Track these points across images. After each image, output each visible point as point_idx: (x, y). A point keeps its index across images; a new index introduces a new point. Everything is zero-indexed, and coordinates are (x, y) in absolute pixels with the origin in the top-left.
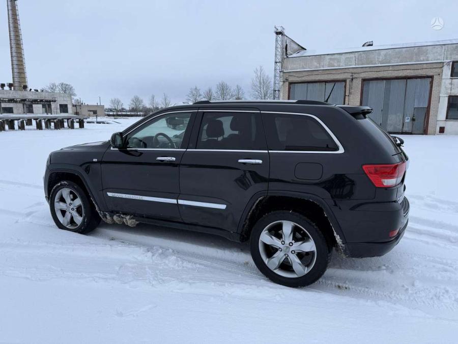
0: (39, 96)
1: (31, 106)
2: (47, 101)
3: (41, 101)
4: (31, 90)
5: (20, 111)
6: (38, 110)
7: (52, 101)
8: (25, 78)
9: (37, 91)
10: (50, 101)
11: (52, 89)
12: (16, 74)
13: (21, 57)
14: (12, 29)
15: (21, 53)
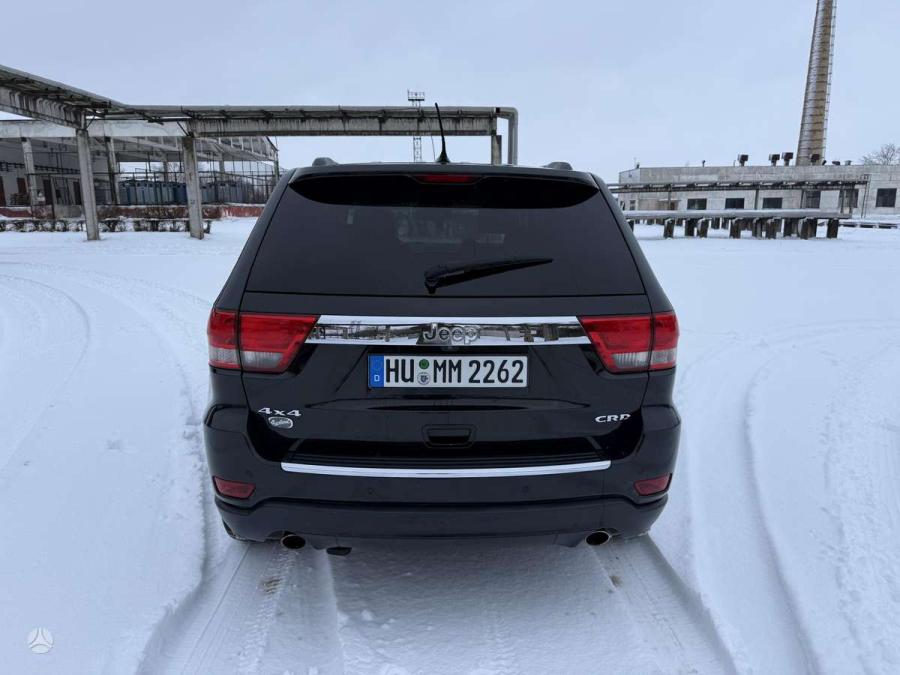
0: (838, 174)
1: (817, 195)
2: (846, 184)
3: (835, 183)
4: (825, 162)
5: (794, 205)
6: (830, 201)
7: (859, 183)
8: (821, 140)
9: (838, 163)
10: (854, 184)
11: (885, 156)
12: (806, 133)
13: (823, 100)
14: (816, 48)
15: (824, 92)
